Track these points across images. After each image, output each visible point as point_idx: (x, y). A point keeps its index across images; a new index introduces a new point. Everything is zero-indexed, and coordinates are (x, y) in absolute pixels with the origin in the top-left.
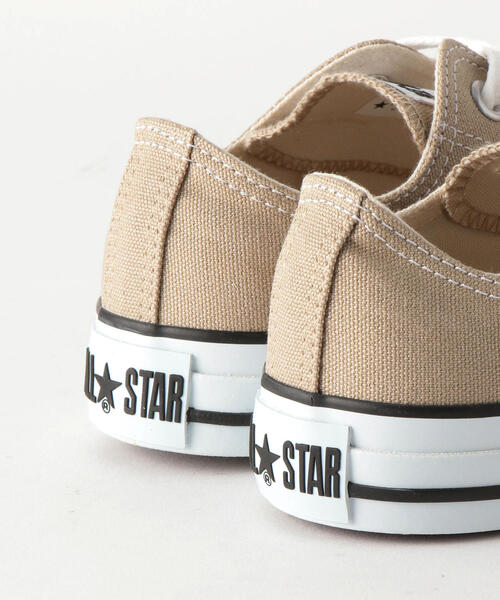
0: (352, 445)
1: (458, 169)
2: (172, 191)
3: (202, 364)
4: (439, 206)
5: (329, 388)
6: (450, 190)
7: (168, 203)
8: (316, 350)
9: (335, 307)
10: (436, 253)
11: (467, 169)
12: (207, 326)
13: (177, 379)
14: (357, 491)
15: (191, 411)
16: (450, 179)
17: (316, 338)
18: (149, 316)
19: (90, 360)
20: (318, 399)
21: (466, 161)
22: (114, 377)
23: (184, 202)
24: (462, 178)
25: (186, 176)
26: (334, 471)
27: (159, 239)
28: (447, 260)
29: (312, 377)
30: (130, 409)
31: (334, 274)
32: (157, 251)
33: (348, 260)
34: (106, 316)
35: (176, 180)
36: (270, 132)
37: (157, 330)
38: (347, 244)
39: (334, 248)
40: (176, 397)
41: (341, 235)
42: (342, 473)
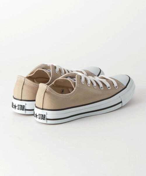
0: (47, 114)
1: (55, 81)
2: (23, 84)
3: (27, 104)
4: (53, 85)
5: (44, 108)
6: (54, 83)
7: (22, 86)
8: (42, 103)
9: (44, 99)
10: (55, 92)
11: (56, 81)
12: (27, 100)
13: (24, 106)
14: (47, 119)
15: (25, 109)
16: (54, 82)
17: (42, 102)
18: (20, 99)
19: (13, 103)
20: (43, 109)
21: (56, 80)
22: (16, 105)
23: (24, 85)
24: (55, 82)
25: (24, 82)
26: (45, 117)
27: (21, 90)
28: (57, 93)
29: (42, 107)
30: (18, 109)
31: (44, 95)
32: (21, 91)
33: (46, 93)
34: (15, 98)
35: (23, 83)
36: (31, 75)
37: (21, 100)
38: (46, 92)
39: (44, 92)
40: (24, 108)
41: (45, 91)
42: (46, 117)
